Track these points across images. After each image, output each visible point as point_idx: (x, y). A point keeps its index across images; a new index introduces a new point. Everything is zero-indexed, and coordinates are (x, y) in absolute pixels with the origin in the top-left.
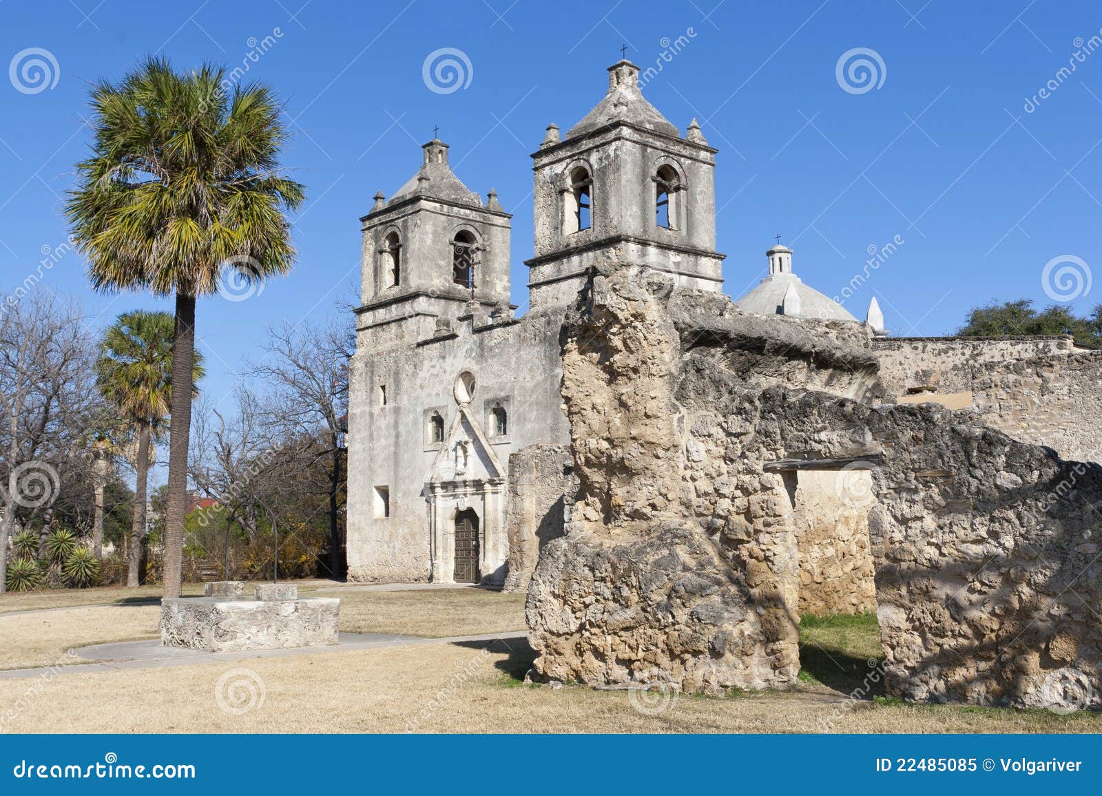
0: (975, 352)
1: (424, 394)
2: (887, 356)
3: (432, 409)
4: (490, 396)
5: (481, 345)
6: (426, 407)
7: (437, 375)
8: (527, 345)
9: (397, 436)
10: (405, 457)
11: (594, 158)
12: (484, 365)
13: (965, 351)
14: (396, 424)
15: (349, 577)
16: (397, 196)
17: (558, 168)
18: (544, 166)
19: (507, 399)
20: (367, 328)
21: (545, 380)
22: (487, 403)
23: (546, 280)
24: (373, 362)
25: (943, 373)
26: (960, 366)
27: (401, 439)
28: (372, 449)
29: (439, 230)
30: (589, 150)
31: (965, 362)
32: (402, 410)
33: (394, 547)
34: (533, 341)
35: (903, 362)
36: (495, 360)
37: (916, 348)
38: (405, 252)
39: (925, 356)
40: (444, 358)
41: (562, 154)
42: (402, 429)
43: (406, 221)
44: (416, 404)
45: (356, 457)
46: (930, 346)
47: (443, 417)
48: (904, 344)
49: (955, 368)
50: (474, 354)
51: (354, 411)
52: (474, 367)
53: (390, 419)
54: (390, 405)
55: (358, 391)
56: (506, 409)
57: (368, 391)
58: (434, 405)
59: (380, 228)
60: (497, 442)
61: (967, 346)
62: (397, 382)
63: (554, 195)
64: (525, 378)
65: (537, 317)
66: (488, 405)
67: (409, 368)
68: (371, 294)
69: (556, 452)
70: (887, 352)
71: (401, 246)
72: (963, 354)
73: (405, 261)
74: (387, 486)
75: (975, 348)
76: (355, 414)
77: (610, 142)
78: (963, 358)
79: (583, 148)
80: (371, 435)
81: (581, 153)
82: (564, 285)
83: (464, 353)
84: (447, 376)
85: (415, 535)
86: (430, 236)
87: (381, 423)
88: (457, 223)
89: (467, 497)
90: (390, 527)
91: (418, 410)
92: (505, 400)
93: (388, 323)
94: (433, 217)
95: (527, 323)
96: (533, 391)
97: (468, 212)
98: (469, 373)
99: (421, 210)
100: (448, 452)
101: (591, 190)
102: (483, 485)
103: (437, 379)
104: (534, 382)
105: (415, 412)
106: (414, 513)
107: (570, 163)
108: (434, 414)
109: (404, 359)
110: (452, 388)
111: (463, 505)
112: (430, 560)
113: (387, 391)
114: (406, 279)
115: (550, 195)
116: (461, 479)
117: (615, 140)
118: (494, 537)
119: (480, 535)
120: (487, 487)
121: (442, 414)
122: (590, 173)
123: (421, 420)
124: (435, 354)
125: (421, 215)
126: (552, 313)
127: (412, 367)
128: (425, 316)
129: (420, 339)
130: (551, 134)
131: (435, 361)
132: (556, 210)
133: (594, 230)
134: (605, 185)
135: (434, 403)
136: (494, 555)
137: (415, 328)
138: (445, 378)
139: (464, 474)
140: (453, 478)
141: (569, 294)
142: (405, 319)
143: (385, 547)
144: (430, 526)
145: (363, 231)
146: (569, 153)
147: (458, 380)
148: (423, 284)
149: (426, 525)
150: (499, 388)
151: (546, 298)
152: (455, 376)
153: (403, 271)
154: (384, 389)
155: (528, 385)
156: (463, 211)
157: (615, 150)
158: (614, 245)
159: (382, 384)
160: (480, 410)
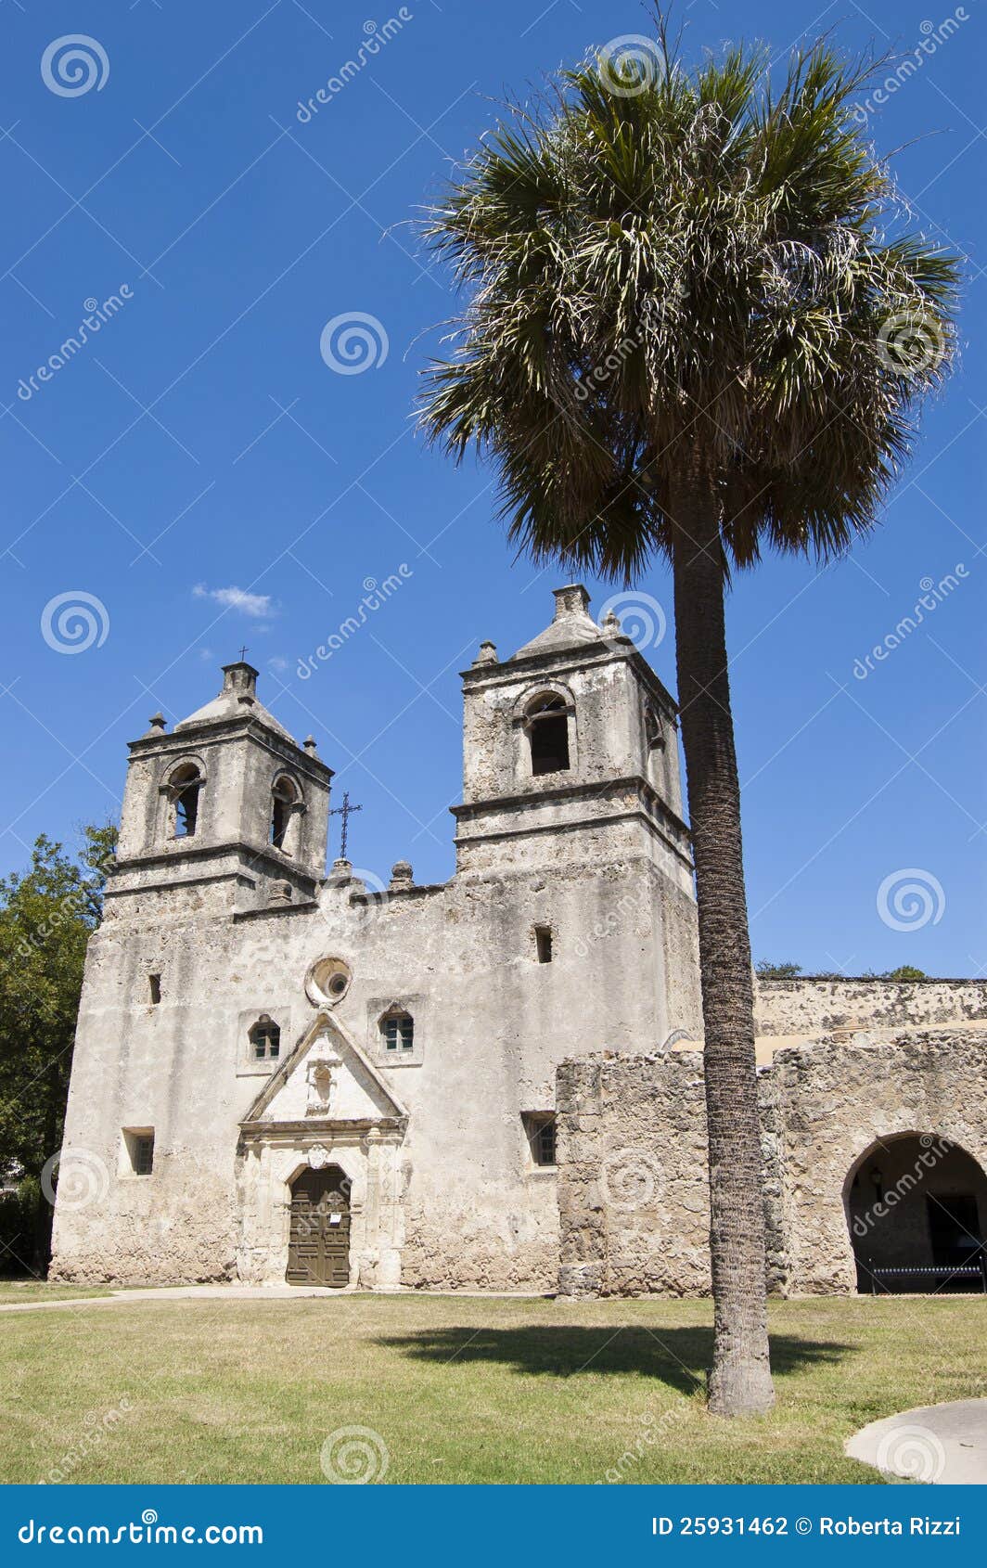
0: (903, 996)
1: (240, 988)
2: (782, 997)
3: (256, 1010)
4: (378, 994)
5: (363, 922)
6: (244, 1009)
7: (271, 962)
8: (456, 922)
9: (179, 1050)
10: (194, 1083)
11: (576, 681)
12: (368, 949)
13: (890, 994)
14: (179, 1033)
15: (52, 1273)
16: (197, 719)
17: (511, 692)
18: (484, 688)
19: (415, 998)
20: (128, 892)
21: (494, 972)
22: (374, 1004)
23: (491, 833)
24: (138, 940)
25: (861, 1020)
26: (884, 1012)
27: (185, 1057)
28: (123, 1070)
29: (263, 767)
30: (567, 672)
31: (890, 1008)
32: (192, 1013)
33: (159, 1226)
34: (469, 917)
35: (805, 1005)
36: (389, 942)
37: (824, 990)
38: (211, 791)
39: (835, 999)
40: (286, 937)
41: (519, 675)
42: (190, 1041)
43: (217, 751)
44: (223, 1004)
46: (842, 987)
47: (281, 1023)
48: (806, 984)
49: (877, 1014)
50: (347, 933)
51: (91, 1011)
52: (347, 951)
53: (169, 1025)
54: (168, 1003)
55: (102, 980)
56: (412, 1012)
57: (124, 982)
58: (260, 1006)
59: (162, 758)
60: (393, 1062)
61: (892, 988)
62: (186, 972)
63: (501, 726)
64: (451, 969)
65: (476, 884)
66: (376, 1007)
67: (214, 952)
68: (140, 845)
69: (652, 1063)
70: (782, 993)
71: (204, 782)
72: (887, 998)
73: (210, 802)
74: (151, 1128)
75: (902, 991)
76: (93, 1016)
77: (607, 663)
78: (888, 1003)
79: (556, 668)
80: (125, 1047)
81: (555, 674)
82: (523, 844)
83: (327, 933)
84: (291, 963)
85: (206, 1206)
86: (253, 773)
87: (149, 1031)
88: (280, 765)
89: (328, 1148)
90: (154, 1193)
91: (227, 1012)
92: (410, 1000)
93: (171, 887)
94: (258, 749)
95: (459, 891)
96: (467, 988)
97: (292, 755)
98: (336, 960)
99: (247, 736)
100: (286, 1078)
101: (571, 720)
102: (367, 1129)
103: (270, 968)
104: (471, 975)
105: (220, 1015)
106: (207, 1171)
107: (531, 687)
108: (260, 1018)
109: (203, 938)
110: (299, 981)
111: (317, 1159)
112: (236, 1248)
113: (163, 983)
114: (209, 828)
115: (493, 725)
116: (318, 1118)
117: (615, 660)
118: (383, 1211)
119: (353, 1209)
120: (374, 1132)
121: (277, 1019)
122: (569, 700)
123: (232, 1028)
124: (268, 932)
125: (246, 743)
126: (508, 878)
127: (219, 948)
128: (242, 880)
129: (235, 909)
130: (489, 653)
131: (267, 942)
132: (506, 744)
133: (579, 771)
134: (597, 716)
135: (262, 1002)
136: (383, 1240)
137: (224, 894)
138: (286, 966)
139: (326, 1111)
140: (301, 1117)
141: (534, 855)
142: (206, 881)
143: (139, 1226)
144: (242, 1192)
145: (132, 761)
146: (529, 674)
147: (313, 971)
148: (241, 837)
149: (232, 1191)
150: (398, 983)
151: (491, 861)
152: (308, 963)
153: (204, 816)
154: (155, 980)
155: (458, 979)
156: (287, 752)
157: (615, 673)
158: (623, 791)
159: (154, 973)
160: (358, 1014)
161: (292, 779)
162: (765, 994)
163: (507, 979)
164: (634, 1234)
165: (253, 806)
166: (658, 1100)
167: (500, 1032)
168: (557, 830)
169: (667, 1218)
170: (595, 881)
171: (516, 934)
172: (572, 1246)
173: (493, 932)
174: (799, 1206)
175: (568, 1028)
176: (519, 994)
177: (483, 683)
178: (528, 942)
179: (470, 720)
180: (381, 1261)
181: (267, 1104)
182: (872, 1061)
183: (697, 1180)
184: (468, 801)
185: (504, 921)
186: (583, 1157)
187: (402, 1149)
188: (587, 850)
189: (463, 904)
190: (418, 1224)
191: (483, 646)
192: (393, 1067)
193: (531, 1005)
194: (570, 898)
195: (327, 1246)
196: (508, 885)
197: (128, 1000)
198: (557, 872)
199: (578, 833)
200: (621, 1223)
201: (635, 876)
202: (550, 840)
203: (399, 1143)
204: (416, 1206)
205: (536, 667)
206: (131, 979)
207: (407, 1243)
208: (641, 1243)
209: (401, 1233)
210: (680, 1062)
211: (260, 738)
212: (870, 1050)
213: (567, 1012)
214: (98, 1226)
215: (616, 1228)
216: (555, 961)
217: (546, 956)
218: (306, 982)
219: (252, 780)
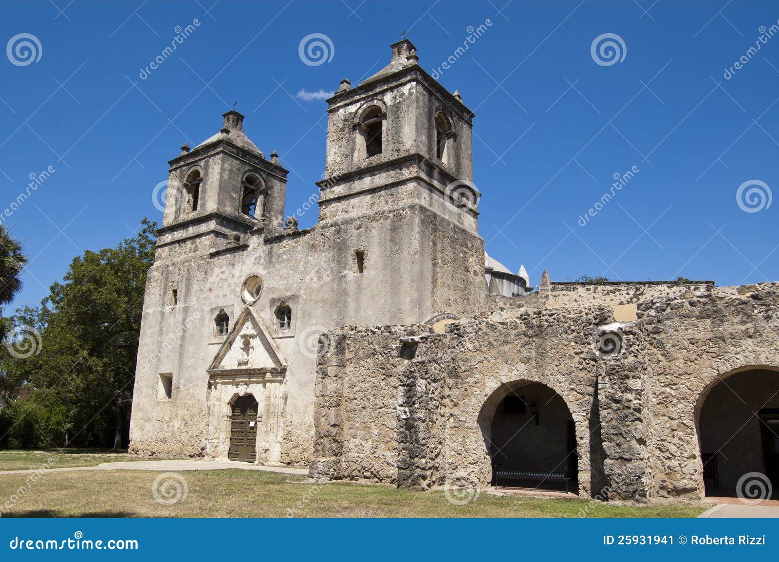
0: (638, 293)
1: (212, 295)
2: (564, 295)
3: (219, 307)
4: (275, 296)
5: (270, 254)
6: (213, 307)
7: (226, 280)
8: (315, 251)
10: (190, 349)
11: (388, 98)
12: (272, 269)
13: (630, 292)
14: (184, 320)
15: (130, 450)
17: (353, 109)
18: (339, 108)
19: (294, 297)
20: (166, 245)
21: (333, 280)
22: (273, 301)
23: (337, 196)
24: (168, 271)
27: (187, 334)
28: (160, 342)
29: (234, 169)
30: (384, 92)
31: (629, 300)
32: (191, 310)
33: (173, 426)
34: (322, 248)
35: (577, 299)
36: (283, 265)
37: (589, 290)
38: (205, 184)
39: (596, 295)
40: (233, 265)
41: (357, 97)
43: (208, 161)
44: (204, 304)
45: (146, 349)
46: (600, 288)
47: (229, 314)
48: (579, 287)
50: (262, 261)
51: (147, 311)
52: (261, 272)
53: (179, 317)
54: (180, 305)
55: (153, 294)
56: (291, 306)
57: (162, 294)
58: (220, 305)
59: (184, 168)
60: (281, 335)
61: (631, 288)
62: (188, 286)
63: (347, 130)
64: (311, 280)
65: (326, 227)
66: (274, 303)
67: (200, 275)
68: (172, 218)
70: (564, 292)
71: (201, 180)
72: (628, 294)
73: (204, 191)
74: (171, 373)
75: (637, 289)
76: (148, 313)
77: (405, 84)
78: (628, 297)
79: (378, 90)
80: (161, 330)
81: (376, 94)
82: (354, 201)
83: (253, 261)
84: (235, 280)
85: (193, 416)
86: (227, 173)
87: (171, 320)
88: (247, 168)
89: (247, 384)
90: (171, 409)
91: (206, 309)
92: (290, 299)
93: (184, 240)
94: (230, 159)
95: (317, 233)
96: (319, 291)
97: (257, 161)
98: (257, 277)
99: (222, 151)
100: (231, 345)
101: (384, 122)
102: (265, 373)
103: (226, 283)
104: (321, 282)
105: (203, 310)
106: (194, 397)
107: (364, 104)
108: (220, 312)
109: (196, 267)
110: (239, 289)
111: (242, 390)
112: (206, 439)
113: (178, 294)
114: (203, 205)
115: (343, 130)
116: (243, 367)
117: (410, 81)
118: (273, 421)
119: (258, 419)
120: (268, 375)
121: (227, 311)
122: (384, 110)
123: (207, 317)
124: (225, 262)
125: (221, 155)
126: (343, 223)
127: (203, 273)
128: (217, 234)
129: (213, 250)
130: (345, 86)
131: (224, 268)
132: (348, 141)
133: (387, 154)
134: (398, 118)
135: (221, 303)
136: (271, 437)
137: (208, 243)
138: (232, 281)
139: (246, 363)
140: (235, 367)
141: (359, 207)
142: (199, 236)
143: (165, 426)
144: (209, 408)
145: (170, 171)
146: (363, 96)
147: (245, 284)
148: (218, 209)
149: (205, 408)
150: (285, 288)
151: (335, 213)
152: (243, 279)
153: (201, 199)
154: (175, 292)
155: (315, 285)
156: (253, 160)
157: (410, 89)
158: (408, 164)
159: (175, 288)
160: (265, 307)
161: (258, 176)
162: (553, 293)
163: (340, 284)
164: (357, 441)
165: (227, 192)
166: (376, 357)
167: (335, 317)
168: (373, 191)
169: (376, 432)
170: (389, 221)
171: (345, 257)
172: (319, 448)
173: (334, 256)
174: (452, 428)
175: (369, 313)
176: (345, 293)
177: (339, 105)
178: (351, 261)
179: (331, 128)
180: (271, 449)
181: (222, 360)
182: (503, 331)
183: (394, 409)
184: (326, 176)
185: (340, 249)
186: (328, 393)
187: (283, 386)
188: (387, 202)
189: (320, 240)
190: (289, 428)
191: (342, 83)
192: (281, 338)
193: (350, 300)
194: (375, 233)
195: (248, 440)
196: (343, 227)
197: (163, 304)
198: (368, 217)
199: (383, 192)
200: (351, 435)
201: (411, 217)
202: (367, 198)
203: (281, 382)
204: (289, 419)
205: (367, 91)
206: (165, 293)
207: (284, 439)
208: (360, 447)
209: (281, 433)
210: (390, 332)
211: (232, 152)
212: (502, 323)
213: (370, 303)
214: (148, 426)
215: (348, 437)
216: (365, 272)
217: (361, 269)
218: (241, 291)
219: (226, 177)
